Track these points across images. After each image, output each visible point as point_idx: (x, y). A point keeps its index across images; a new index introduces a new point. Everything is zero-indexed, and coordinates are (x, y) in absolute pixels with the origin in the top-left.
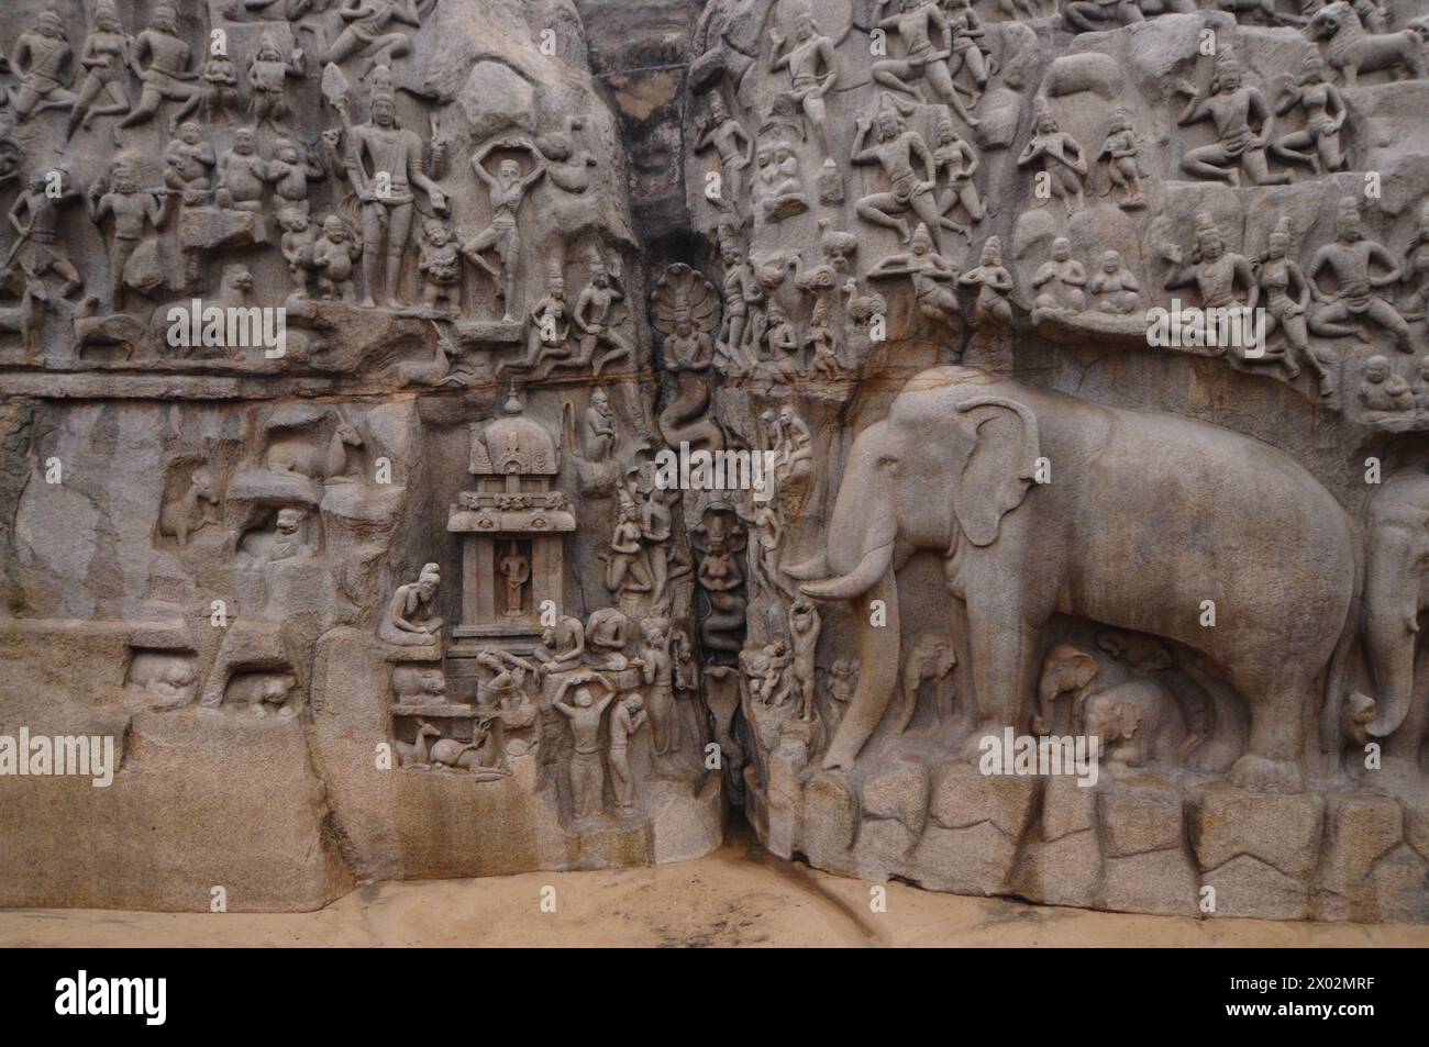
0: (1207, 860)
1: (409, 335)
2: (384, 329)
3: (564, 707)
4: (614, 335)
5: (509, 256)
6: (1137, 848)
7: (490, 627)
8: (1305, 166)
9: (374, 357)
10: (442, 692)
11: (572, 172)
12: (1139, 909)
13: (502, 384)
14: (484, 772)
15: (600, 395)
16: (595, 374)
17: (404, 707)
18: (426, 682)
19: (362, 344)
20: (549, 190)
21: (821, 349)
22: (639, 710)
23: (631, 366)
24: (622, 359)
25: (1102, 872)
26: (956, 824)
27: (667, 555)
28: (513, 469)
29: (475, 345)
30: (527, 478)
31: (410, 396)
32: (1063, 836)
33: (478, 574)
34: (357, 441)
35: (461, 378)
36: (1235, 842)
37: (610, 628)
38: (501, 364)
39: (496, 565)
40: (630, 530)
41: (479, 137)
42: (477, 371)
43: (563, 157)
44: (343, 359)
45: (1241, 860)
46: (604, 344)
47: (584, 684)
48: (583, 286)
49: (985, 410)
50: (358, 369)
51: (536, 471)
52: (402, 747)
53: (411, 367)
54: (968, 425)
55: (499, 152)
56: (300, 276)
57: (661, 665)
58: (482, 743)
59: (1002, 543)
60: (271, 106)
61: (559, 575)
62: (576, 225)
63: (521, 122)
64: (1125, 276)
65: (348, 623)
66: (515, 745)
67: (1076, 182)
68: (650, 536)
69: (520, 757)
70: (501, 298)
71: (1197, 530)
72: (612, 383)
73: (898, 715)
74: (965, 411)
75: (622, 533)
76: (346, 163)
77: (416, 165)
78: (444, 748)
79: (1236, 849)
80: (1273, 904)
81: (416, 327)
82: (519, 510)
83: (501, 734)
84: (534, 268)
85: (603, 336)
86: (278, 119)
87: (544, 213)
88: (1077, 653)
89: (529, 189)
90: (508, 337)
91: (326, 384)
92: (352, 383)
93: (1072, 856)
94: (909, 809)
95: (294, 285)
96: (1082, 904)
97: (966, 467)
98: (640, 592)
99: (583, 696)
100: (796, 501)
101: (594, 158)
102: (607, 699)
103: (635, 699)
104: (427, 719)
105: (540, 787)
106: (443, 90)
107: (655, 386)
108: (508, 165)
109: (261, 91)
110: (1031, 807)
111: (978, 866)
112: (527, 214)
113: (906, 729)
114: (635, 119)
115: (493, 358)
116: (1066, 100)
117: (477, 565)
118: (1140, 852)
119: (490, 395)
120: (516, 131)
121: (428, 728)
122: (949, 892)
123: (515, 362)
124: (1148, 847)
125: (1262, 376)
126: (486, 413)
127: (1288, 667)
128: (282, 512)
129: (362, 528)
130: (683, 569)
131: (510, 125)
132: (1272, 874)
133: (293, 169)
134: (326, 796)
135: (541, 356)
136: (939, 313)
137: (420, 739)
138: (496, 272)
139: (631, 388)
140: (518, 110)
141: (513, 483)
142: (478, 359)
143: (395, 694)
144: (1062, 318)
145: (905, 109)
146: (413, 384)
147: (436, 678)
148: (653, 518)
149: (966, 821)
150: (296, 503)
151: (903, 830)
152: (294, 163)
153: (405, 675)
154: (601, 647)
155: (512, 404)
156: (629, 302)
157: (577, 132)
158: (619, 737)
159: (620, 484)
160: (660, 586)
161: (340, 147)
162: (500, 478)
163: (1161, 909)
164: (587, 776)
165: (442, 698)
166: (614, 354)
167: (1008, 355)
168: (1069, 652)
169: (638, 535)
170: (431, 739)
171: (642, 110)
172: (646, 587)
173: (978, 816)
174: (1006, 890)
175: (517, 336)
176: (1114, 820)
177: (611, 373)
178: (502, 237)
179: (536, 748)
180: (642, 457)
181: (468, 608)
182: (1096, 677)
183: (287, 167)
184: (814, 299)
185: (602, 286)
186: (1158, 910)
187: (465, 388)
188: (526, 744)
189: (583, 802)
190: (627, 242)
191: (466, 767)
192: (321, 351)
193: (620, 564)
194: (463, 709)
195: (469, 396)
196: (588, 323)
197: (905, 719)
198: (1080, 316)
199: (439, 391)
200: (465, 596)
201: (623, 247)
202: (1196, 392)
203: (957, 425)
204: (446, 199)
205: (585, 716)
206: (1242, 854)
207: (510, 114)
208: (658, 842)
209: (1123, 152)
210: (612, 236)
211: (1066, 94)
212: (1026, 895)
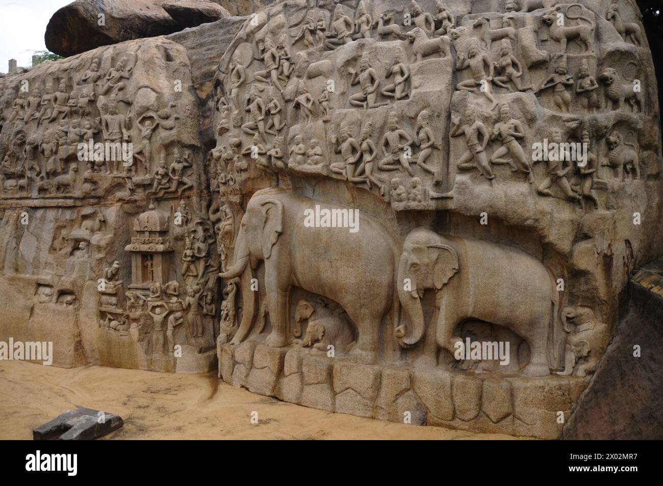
0: (337, 390)
1: (119, 183)
2: (109, 182)
3: (151, 313)
5: (147, 154)
6: (313, 382)
7: (140, 285)
8: (392, 98)
9: (110, 191)
10: (114, 305)
11: (169, 123)
12: (312, 406)
13: (148, 198)
14: (122, 333)
15: (182, 202)
16: (179, 194)
17: (103, 309)
18: (110, 301)
19: (104, 187)
20: (160, 130)
21: (231, 183)
22: (180, 318)
23: (195, 191)
24: (191, 188)
25: (302, 390)
26: (259, 367)
27: (206, 263)
28: (146, 229)
29: (138, 186)
30: (151, 232)
31: (120, 204)
32: (290, 375)
33: (136, 267)
34: (103, 219)
35: (135, 197)
36: (346, 383)
37: (172, 287)
38: (147, 192)
39: (143, 263)
40: (189, 252)
41: (139, 114)
42: (140, 195)
43: (167, 118)
44: (100, 192)
45: (348, 390)
46: (181, 183)
47: (158, 306)
48: (171, 164)
49: (268, 205)
50: (104, 196)
51: (154, 230)
52: (102, 321)
53: (119, 194)
54: (264, 210)
55: (145, 119)
56: (89, 165)
57: (191, 303)
58: (124, 323)
59: (272, 257)
60: (84, 112)
61: (161, 267)
62: (167, 141)
63: (151, 108)
64: (318, 150)
65: (92, 280)
66: (134, 325)
67: (308, 113)
68: (197, 255)
69: (134, 329)
70: (146, 168)
71: (326, 252)
72: (188, 197)
73: (259, 327)
74: (263, 205)
75: (186, 254)
76: (102, 128)
77: (122, 126)
78: (113, 323)
79: (347, 386)
80: (359, 410)
81: (120, 180)
82: (147, 244)
83: (131, 321)
84: (156, 157)
85: (180, 180)
86: (87, 115)
87: (158, 138)
88: (305, 303)
89: (154, 130)
90: (146, 183)
91: (95, 201)
92: (103, 200)
93: (292, 383)
94: (246, 360)
95: (88, 169)
96: (294, 402)
97: (264, 227)
98: (193, 276)
99: (158, 310)
100: (228, 241)
101: (178, 116)
102: (166, 313)
103: (179, 314)
104: (110, 313)
105: (140, 340)
106: (130, 100)
107: (208, 198)
108: (147, 122)
109: (81, 107)
110: (280, 362)
111: (264, 384)
112: (154, 139)
113: (261, 332)
114: (202, 99)
115: (145, 190)
116: (313, 80)
117: (136, 263)
118: (313, 384)
119: (144, 203)
120: (149, 111)
121: (109, 316)
122: (256, 393)
123: (150, 191)
124: (315, 381)
125: (360, 188)
126: (144, 209)
127: (363, 310)
128: (81, 243)
129: (99, 248)
130: (214, 269)
131: (148, 109)
132: (359, 397)
133: (88, 131)
134: (80, 335)
135: (159, 188)
136: (262, 167)
137: (107, 320)
138: (143, 160)
139: (195, 199)
140: (150, 104)
141: (147, 234)
142: (139, 190)
143: (100, 304)
145: (260, 89)
146: (120, 200)
147: (114, 300)
148: (199, 248)
149: (261, 367)
150: (85, 240)
151: (244, 368)
152: (89, 129)
153: (104, 298)
154: (170, 294)
155: (151, 206)
156: (194, 167)
157: (174, 109)
158: (170, 327)
159: (186, 235)
160: (200, 274)
161: (100, 122)
162: (143, 232)
163: (319, 407)
164: (158, 339)
165: (114, 307)
166: (186, 187)
167: (289, 182)
168: (303, 303)
169: (191, 254)
170: (110, 320)
171: (203, 95)
172: (195, 274)
173: (265, 365)
174: (272, 394)
175: (149, 182)
176: (305, 369)
177: (187, 193)
178: (144, 148)
179: (140, 327)
180: (199, 225)
181: (133, 278)
182: (314, 312)
183: (86, 130)
184: (228, 163)
185: (179, 162)
186: (318, 407)
187: (136, 201)
188: (137, 325)
189: (156, 348)
190: (193, 145)
191: (119, 330)
192: (94, 190)
193: (185, 265)
194: (119, 311)
195: (138, 204)
196: (175, 176)
197: (261, 329)
198: (299, 167)
199: (128, 202)
200: (133, 274)
201: (192, 147)
202: (347, 195)
203: (260, 211)
204: (129, 136)
205: (158, 318)
206: (349, 388)
207: (147, 105)
208: (177, 365)
209: (323, 100)
210: (183, 143)
211: (314, 77)
212: (278, 397)
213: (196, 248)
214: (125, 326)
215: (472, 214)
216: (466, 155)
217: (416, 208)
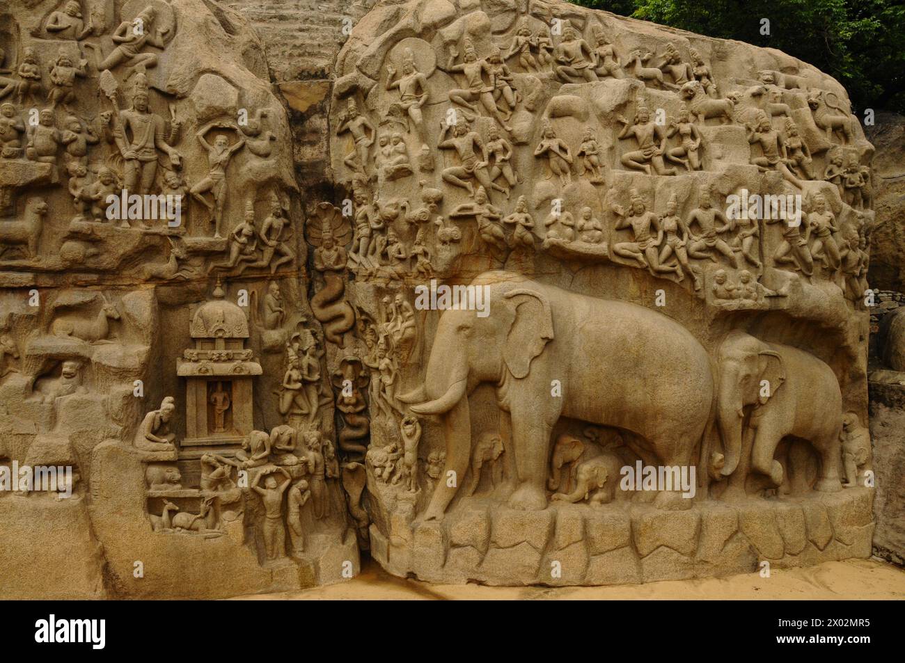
0: (645, 552)
1: (152, 246)
2: (136, 242)
3: (259, 489)
4: (285, 248)
5: (220, 196)
6: (607, 548)
7: (205, 439)
8: (682, 166)
9: (129, 260)
10: (179, 482)
11: (261, 144)
12: (608, 583)
13: (211, 279)
14: (209, 532)
15: (274, 286)
16: (273, 272)
17: (155, 491)
18: (168, 475)
19: (121, 252)
20: (247, 154)
21: (420, 258)
22: (305, 490)
23: (294, 267)
24: (289, 263)
25: (588, 564)
26: (506, 545)
27: (318, 390)
28: (220, 334)
29: (195, 252)
30: (229, 341)
31: (151, 286)
32: (567, 546)
33: (197, 405)
34: (117, 316)
35: (185, 274)
36: (657, 540)
37: (285, 438)
38: (212, 265)
39: (208, 398)
40: (295, 374)
41: (203, 121)
42: (195, 270)
43: (256, 134)
44: (107, 261)
45: (660, 549)
46: (278, 253)
47: (272, 474)
48: (266, 216)
49: (521, 297)
50: (118, 268)
51: (236, 336)
52: (154, 518)
53: (151, 267)
54: (511, 306)
55: (216, 130)
56: (81, 206)
57: (318, 461)
58: (207, 514)
59: (532, 376)
60: (65, 95)
61: (251, 404)
62: (264, 177)
63: (231, 112)
64: (595, 222)
65: (114, 437)
66: (227, 515)
68: (309, 379)
69: (232, 522)
70: (213, 222)
71: (636, 365)
74: (509, 298)
75: (290, 376)
76: (115, 134)
77: (160, 136)
78: (181, 518)
79: (658, 543)
80: (677, 571)
81: (157, 240)
82: (224, 361)
83: (219, 508)
84: (234, 203)
85: (278, 248)
86: (69, 103)
87: (244, 169)
88: (573, 440)
89: (234, 154)
90: (217, 248)
91: (95, 277)
92: (112, 277)
93: (572, 557)
94: (479, 539)
96: (578, 583)
97: (510, 332)
98: (301, 415)
99: (271, 482)
100: (405, 354)
101: (274, 135)
102: (287, 483)
103: (303, 483)
104: (170, 499)
105: (245, 542)
106: (179, 89)
107: (308, 281)
108: (221, 138)
109: (59, 85)
110: (549, 531)
111: (520, 569)
112: (232, 170)
114: (297, 111)
115: (206, 262)
116: (559, 120)
117: (195, 398)
118: (609, 551)
119: (204, 285)
120: (227, 118)
121: (170, 505)
122: (503, 586)
123: (222, 264)
124: (613, 547)
125: (666, 280)
126: (203, 296)
127: (682, 441)
128: (66, 364)
129: (123, 374)
130: (329, 399)
131: (224, 113)
132: (676, 555)
133: (79, 136)
134: (103, 553)
135: (239, 260)
137: (165, 513)
138: (211, 206)
139: (294, 282)
140: (230, 105)
141: (221, 343)
142: (197, 262)
143: (148, 484)
144: (562, 244)
145: (469, 119)
146: (154, 278)
147: (175, 473)
149: (512, 543)
150: (76, 357)
151: (475, 551)
152: (79, 132)
153: (154, 471)
154: (281, 450)
155: (218, 291)
156: (293, 227)
157: (264, 120)
158: (294, 508)
159: (288, 344)
161: (111, 124)
162: (211, 340)
163: (620, 581)
164: (274, 534)
165: (179, 486)
166: (284, 259)
167: (531, 264)
168: (568, 440)
169: (300, 377)
170: (172, 513)
171: (302, 106)
172: (305, 411)
173: (520, 539)
174: (536, 581)
175: (224, 247)
176: (594, 533)
177: (282, 272)
178: (216, 184)
179: (242, 516)
180: (302, 326)
181: (191, 427)
182: (583, 454)
183: (76, 135)
184: (417, 229)
185: (278, 217)
186: (618, 582)
187: (188, 281)
188: (237, 514)
189: (273, 550)
190: (293, 188)
191: (197, 530)
192: (95, 255)
193: (288, 397)
194: (193, 493)
195: (190, 286)
196: (269, 239)
197: (473, 486)
198: (572, 244)
199: (171, 283)
200: (188, 419)
201: (291, 192)
202: (633, 288)
203: (504, 306)
204: (180, 159)
205: (272, 495)
206: (661, 545)
207: (225, 107)
208: (322, 572)
209: (590, 152)
210: (284, 184)
211: (560, 116)
212: (547, 582)
213: (305, 366)
214: (210, 519)
215: (801, 315)
216: (783, 246)
217: (752, 308)
